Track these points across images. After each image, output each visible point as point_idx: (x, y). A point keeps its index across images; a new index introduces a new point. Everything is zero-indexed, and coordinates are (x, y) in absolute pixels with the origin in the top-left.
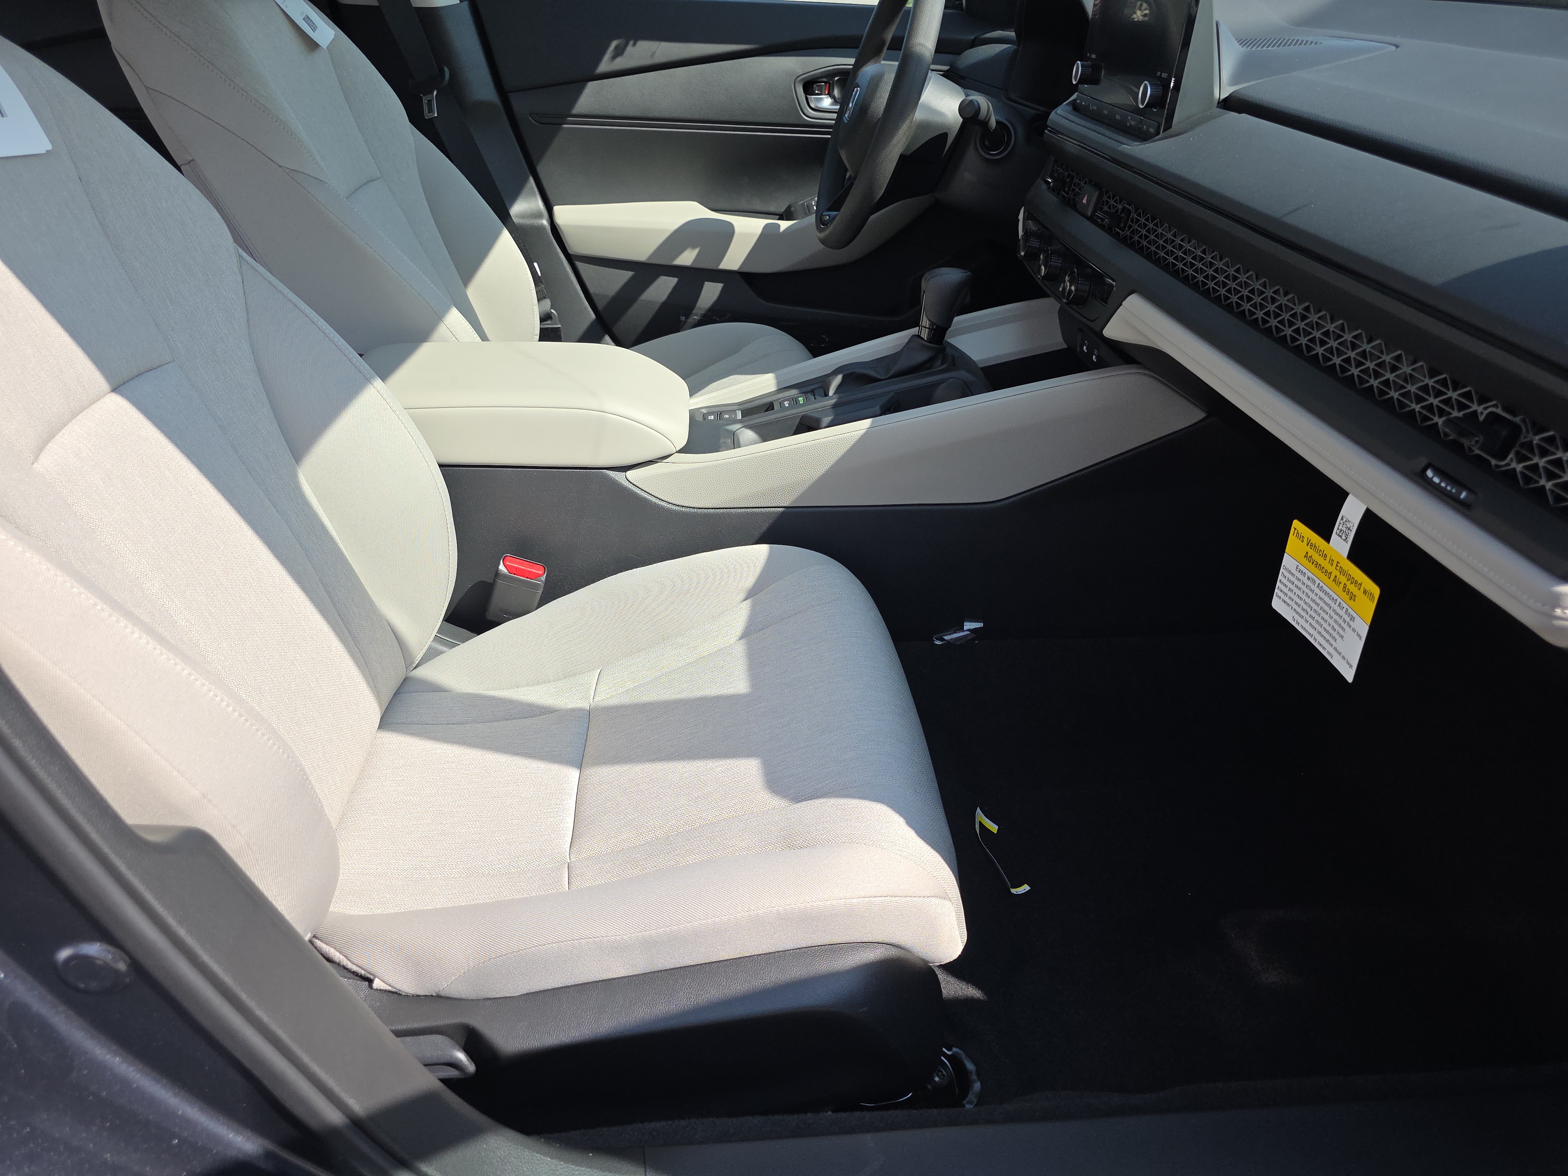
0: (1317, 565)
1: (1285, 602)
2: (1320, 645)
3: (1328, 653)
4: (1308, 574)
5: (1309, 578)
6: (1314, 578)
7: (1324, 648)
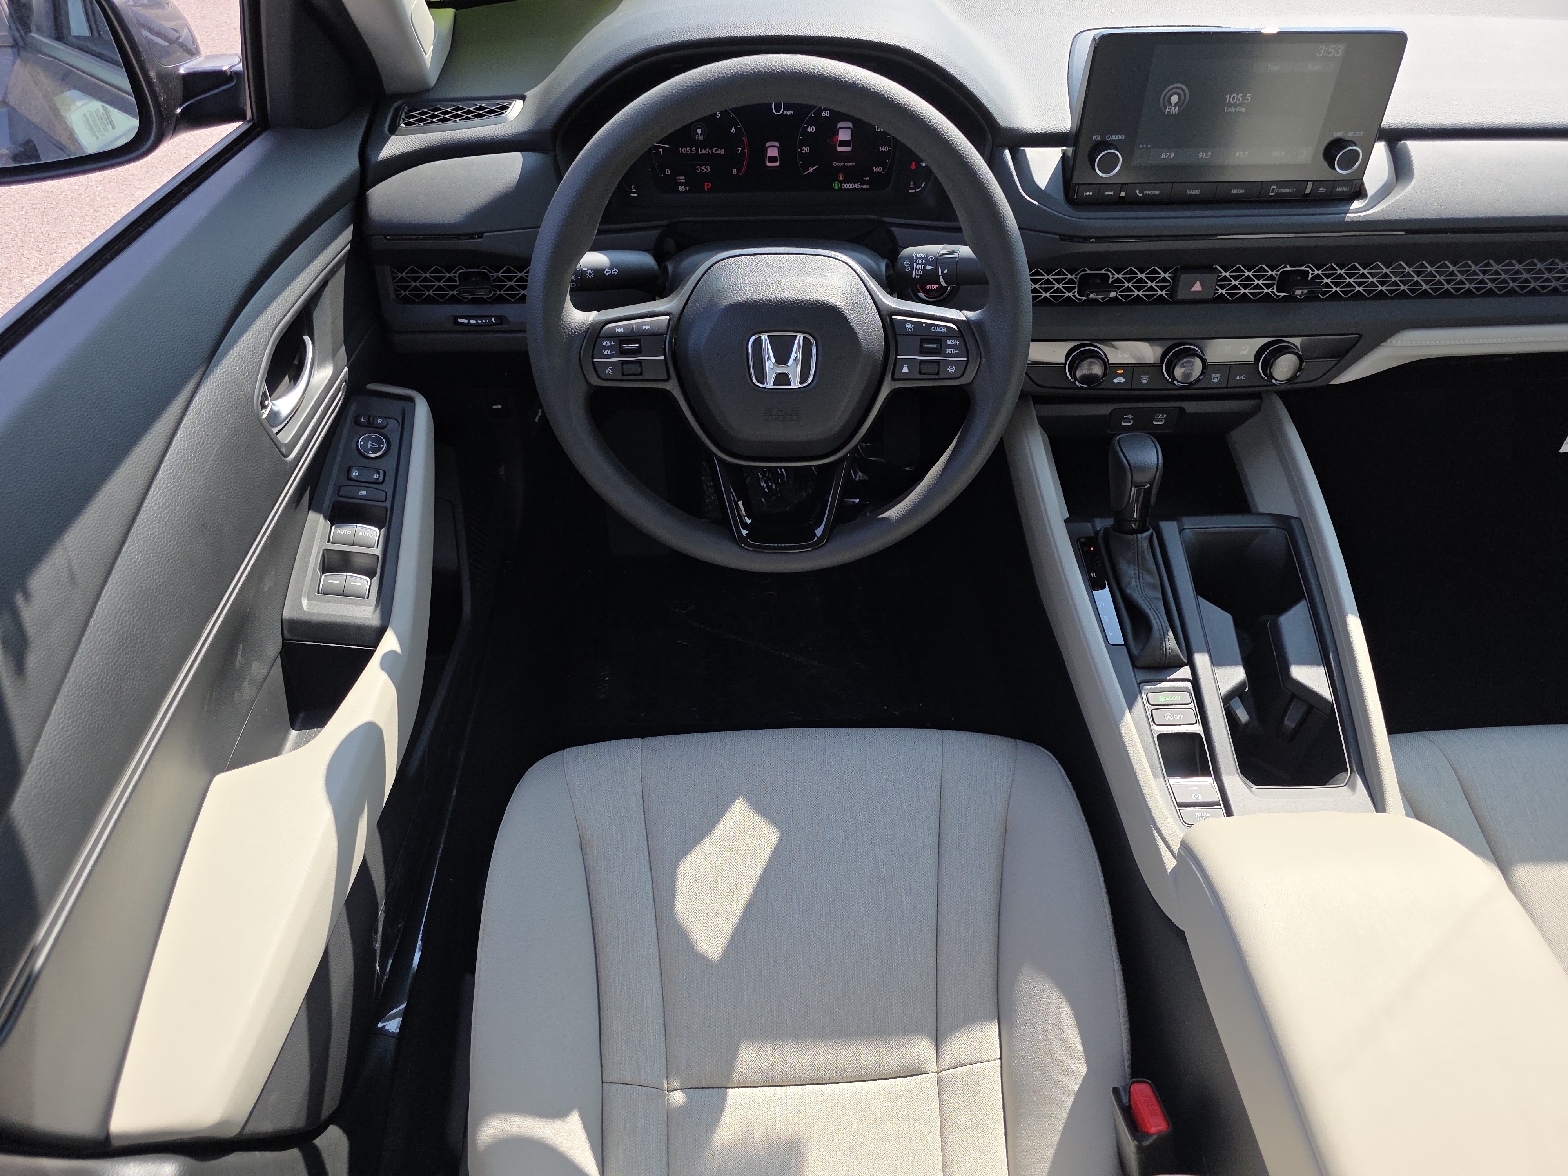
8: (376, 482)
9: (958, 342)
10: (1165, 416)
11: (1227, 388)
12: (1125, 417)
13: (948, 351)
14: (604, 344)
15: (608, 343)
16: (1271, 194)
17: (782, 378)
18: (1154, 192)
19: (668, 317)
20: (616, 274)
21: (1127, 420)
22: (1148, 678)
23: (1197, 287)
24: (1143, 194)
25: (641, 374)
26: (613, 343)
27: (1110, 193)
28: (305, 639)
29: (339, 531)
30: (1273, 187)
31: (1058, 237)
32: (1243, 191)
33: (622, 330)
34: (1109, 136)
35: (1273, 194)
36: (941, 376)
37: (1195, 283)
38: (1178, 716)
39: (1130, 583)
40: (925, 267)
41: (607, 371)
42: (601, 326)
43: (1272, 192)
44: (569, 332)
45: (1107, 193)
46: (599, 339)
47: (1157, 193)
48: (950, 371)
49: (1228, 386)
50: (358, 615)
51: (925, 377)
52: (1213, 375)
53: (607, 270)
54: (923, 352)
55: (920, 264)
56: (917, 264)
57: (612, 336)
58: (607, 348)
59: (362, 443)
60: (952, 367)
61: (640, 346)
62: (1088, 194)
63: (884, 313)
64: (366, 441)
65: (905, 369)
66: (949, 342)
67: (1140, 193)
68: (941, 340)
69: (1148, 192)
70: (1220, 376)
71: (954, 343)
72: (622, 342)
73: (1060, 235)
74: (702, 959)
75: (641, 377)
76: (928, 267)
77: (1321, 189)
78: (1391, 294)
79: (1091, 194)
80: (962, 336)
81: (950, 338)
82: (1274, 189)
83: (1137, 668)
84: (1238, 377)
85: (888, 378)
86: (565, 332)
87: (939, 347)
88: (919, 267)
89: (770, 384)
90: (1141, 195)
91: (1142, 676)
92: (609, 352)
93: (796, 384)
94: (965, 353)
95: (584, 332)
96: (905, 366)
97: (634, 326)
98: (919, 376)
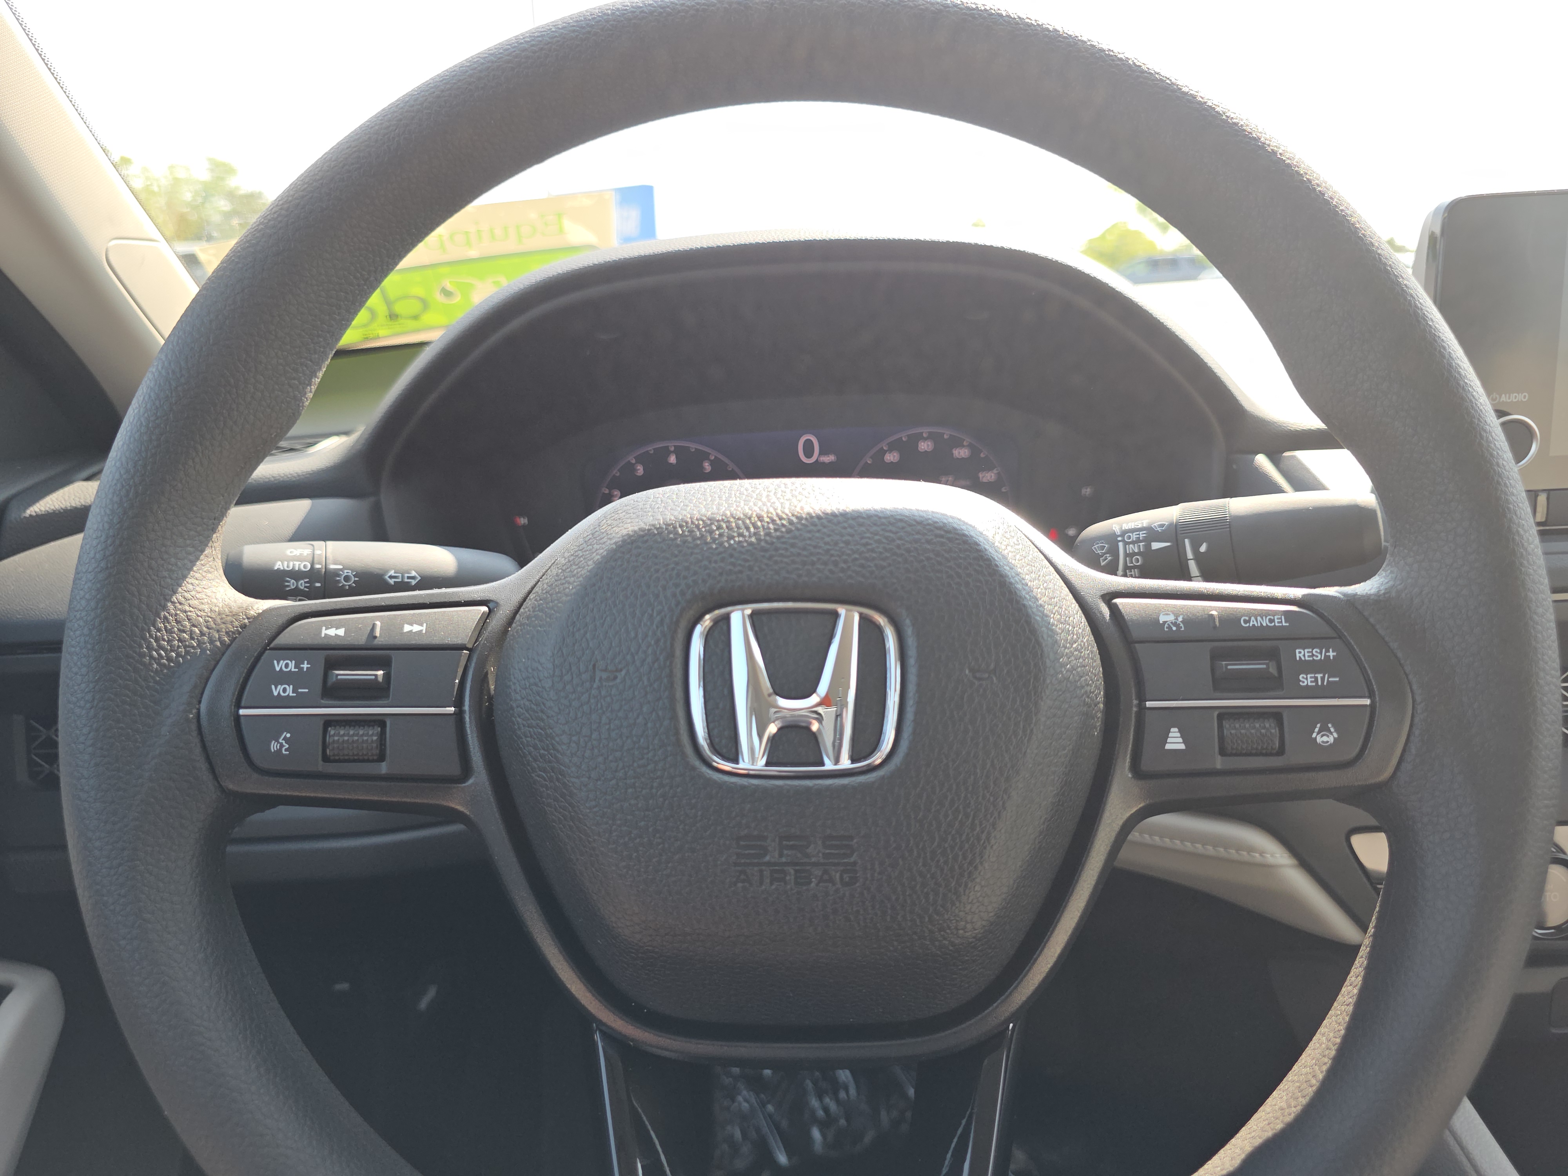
9: (1331, 654)
13: (1306, 680)
14: (278, 665)
15: (291, 663)
19: (484, 609)
26: (305, 666)
33: (341, 632)
36: (1293, 757)
40: (1148, 546)
41: (274, 746)
46: (266, 654)
48: (1319, 740)
51: (1239, 763)
54: (1223, 686)
55: (1133, 543)
56: (1126, 544)
57: (308, 648)
58: (284, 678)
60: (1325, 728)
63: (1087, 593)
65: (1175, 741)
66: (1302, 654)
68: (1277, 649)
71: (1319, 657)
72: (332, 664)
76: (1156, 546)
80: (1340, 636)
81: (1304, 641)
85: (1122, 773)
87: (1273, 670)
88: (1132, 548)
92: (291, 690)
94: (1361, 685)
96: (1174, 733)
97: (378, 623)
98: (1219, 763)
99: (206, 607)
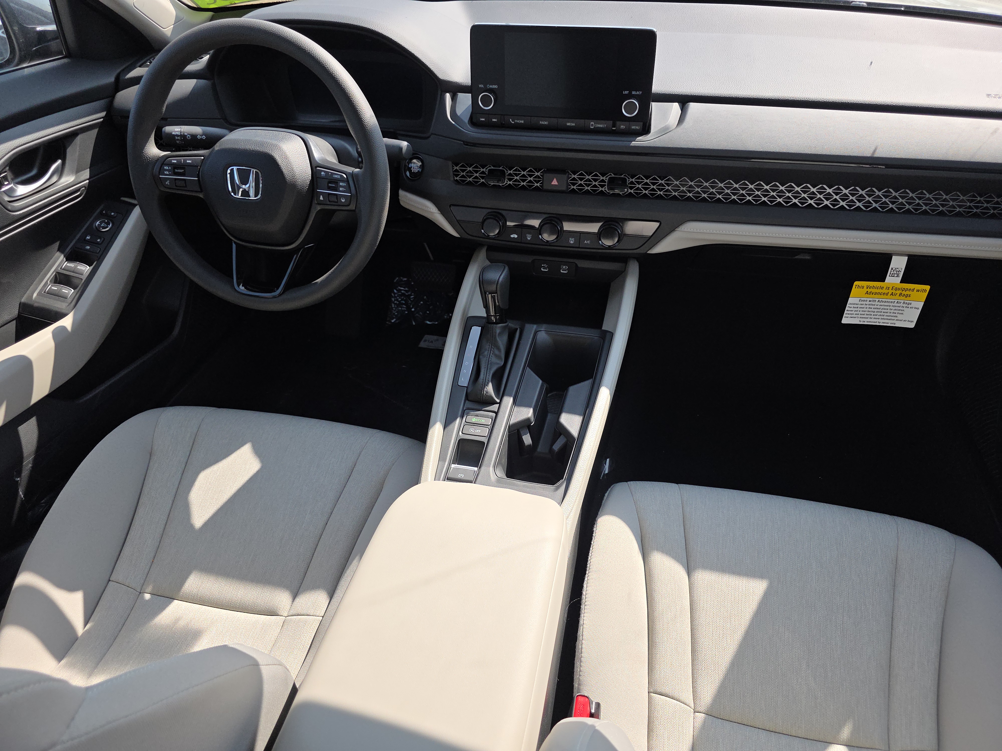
0: (879, 293)
1: (852, 317)
2: (884, 323)
3: (891, 323)
4: (868, 299)
5: (870, 301)
6: (874, 299)
7: (887, 323)
8: (98, 243)
9: (345, 184)
10: (567, 267)
11: (579, 248)
12: (543, 265)
13: (341, 189)
14: (165, 168)
15: (167, 167)
16: (591, 127)
17: (246, 193)
18: (521, 121)
19: (203, 158)
20: (204, 139)
21: (544, 268)
22: (472, 407)
23: (555, 182)
24: (514, 122)
25: (186, 187)
26: (170, 168)
27: (495, 120)
28: (29, 314)
29: (68, 265)
30: (591, 123)
31: (462, 143)
32: (574, 125)
33: (176, 162)
34: (488, 85)
35: (593, 127)
36: (339, 203)
37: (554, 179)
38: (478, 431)
39: (484, 353)
41: (167, 183)
42: (165, 158)
43: (592, 126)
44: (147, 160)
45: (493, 120)
46: (163, 165)
47: (522, 122)
48: (342, 201)
49: (580, 246)
50: (56, 305)
51: (332, 203)
52: (570, 239)
53: (199, 136)
54: (329, 188)
57: (170, 164)
58: (167, 170)
59: (99, 223)
60: (343, 199)
61: (185, 171)
62: (482, 119)
63: (314, 166)
64: (101, 223)
65: (321, 198)
66: (341, 184)
67: (512, 121)
68: (337, 183)
69: (517, 121)
70: (574, 240)
71: (343, 185)
72: (175, 168)
73: (464, 142)
74: (192, 526)
75: (186, 189)
77: (622, 126)
78: (682, 198)
79: (484, 119)
80: (348, 181)
81: (343, 181)
82: (592, 124)
83: (468, 400)
84: (586, 242)
85: (314, 203)
86: (145, 160)
87: (337, 187)
89: (239, 196)
90: (513, 123)
91: (468, 404)
92: (168, 172)
93: (252, 198)
94: (350, 193)
95: (156, 160)
96: (321, 196)
97: (182, 160)
98: (328, 203)
99: (152, 155)
